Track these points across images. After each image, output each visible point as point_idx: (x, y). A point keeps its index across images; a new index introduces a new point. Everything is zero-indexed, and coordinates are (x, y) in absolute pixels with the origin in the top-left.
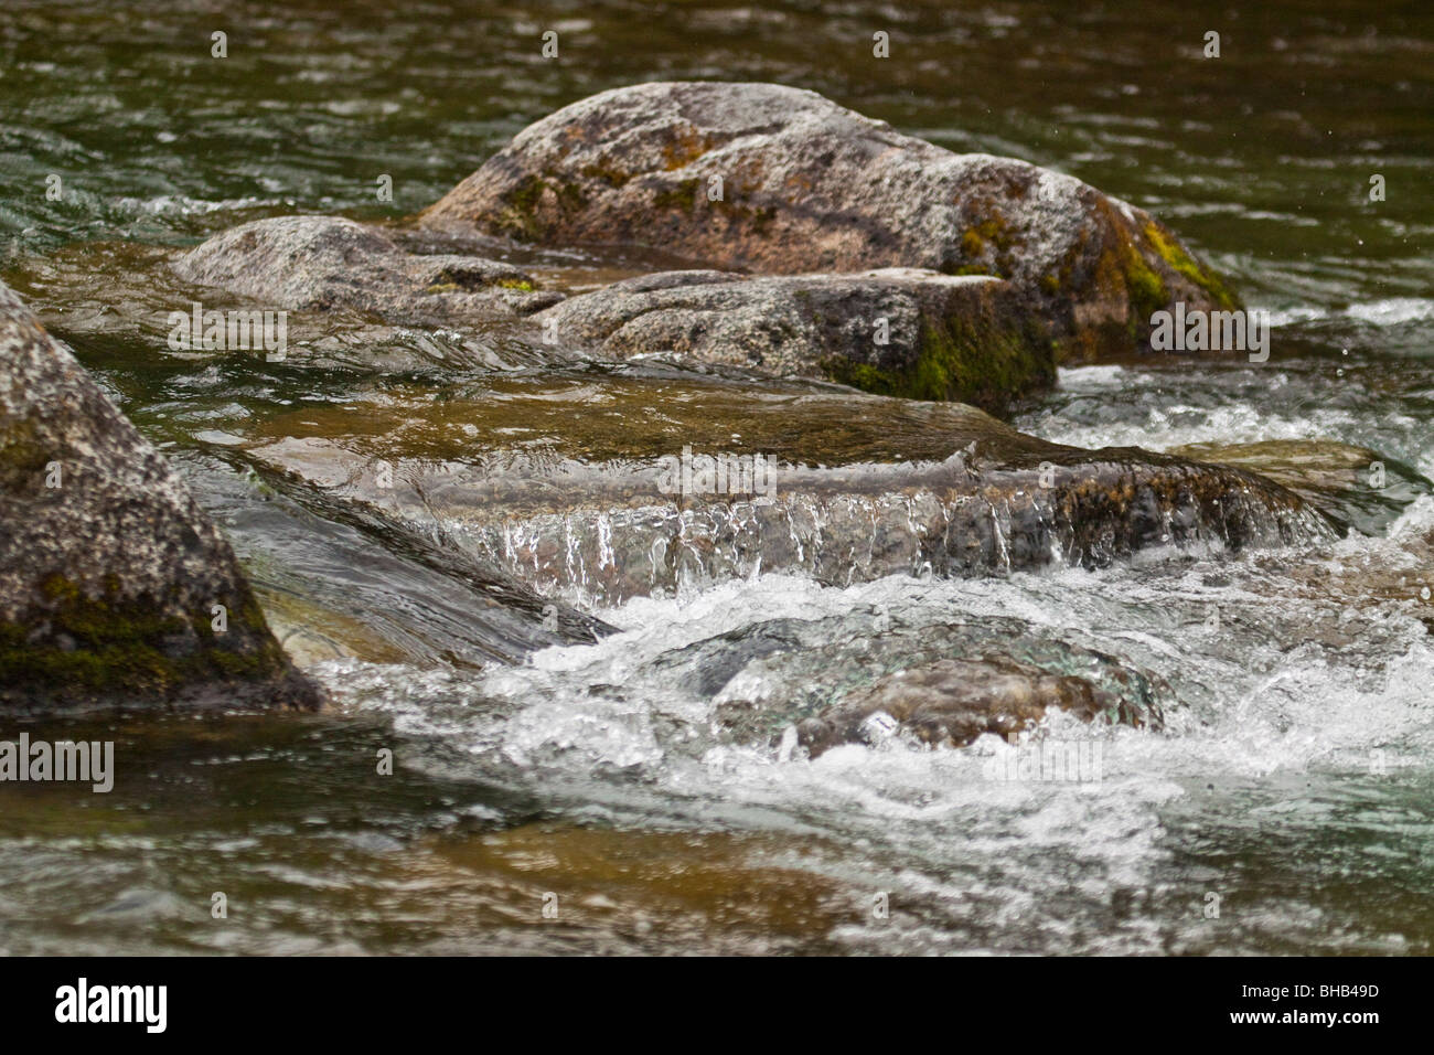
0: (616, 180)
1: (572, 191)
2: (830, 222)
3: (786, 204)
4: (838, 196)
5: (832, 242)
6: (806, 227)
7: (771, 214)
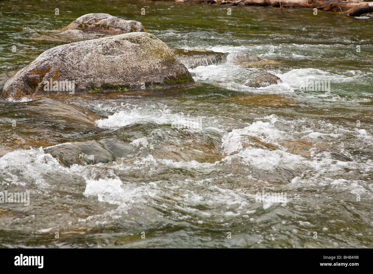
0: (90, 24)
1: (86, 25)
2: (116, 28)
3: (110, 26)
4: (116, 25)
5: (117, 30)
6: (113, 29)
7: (109, 27)
